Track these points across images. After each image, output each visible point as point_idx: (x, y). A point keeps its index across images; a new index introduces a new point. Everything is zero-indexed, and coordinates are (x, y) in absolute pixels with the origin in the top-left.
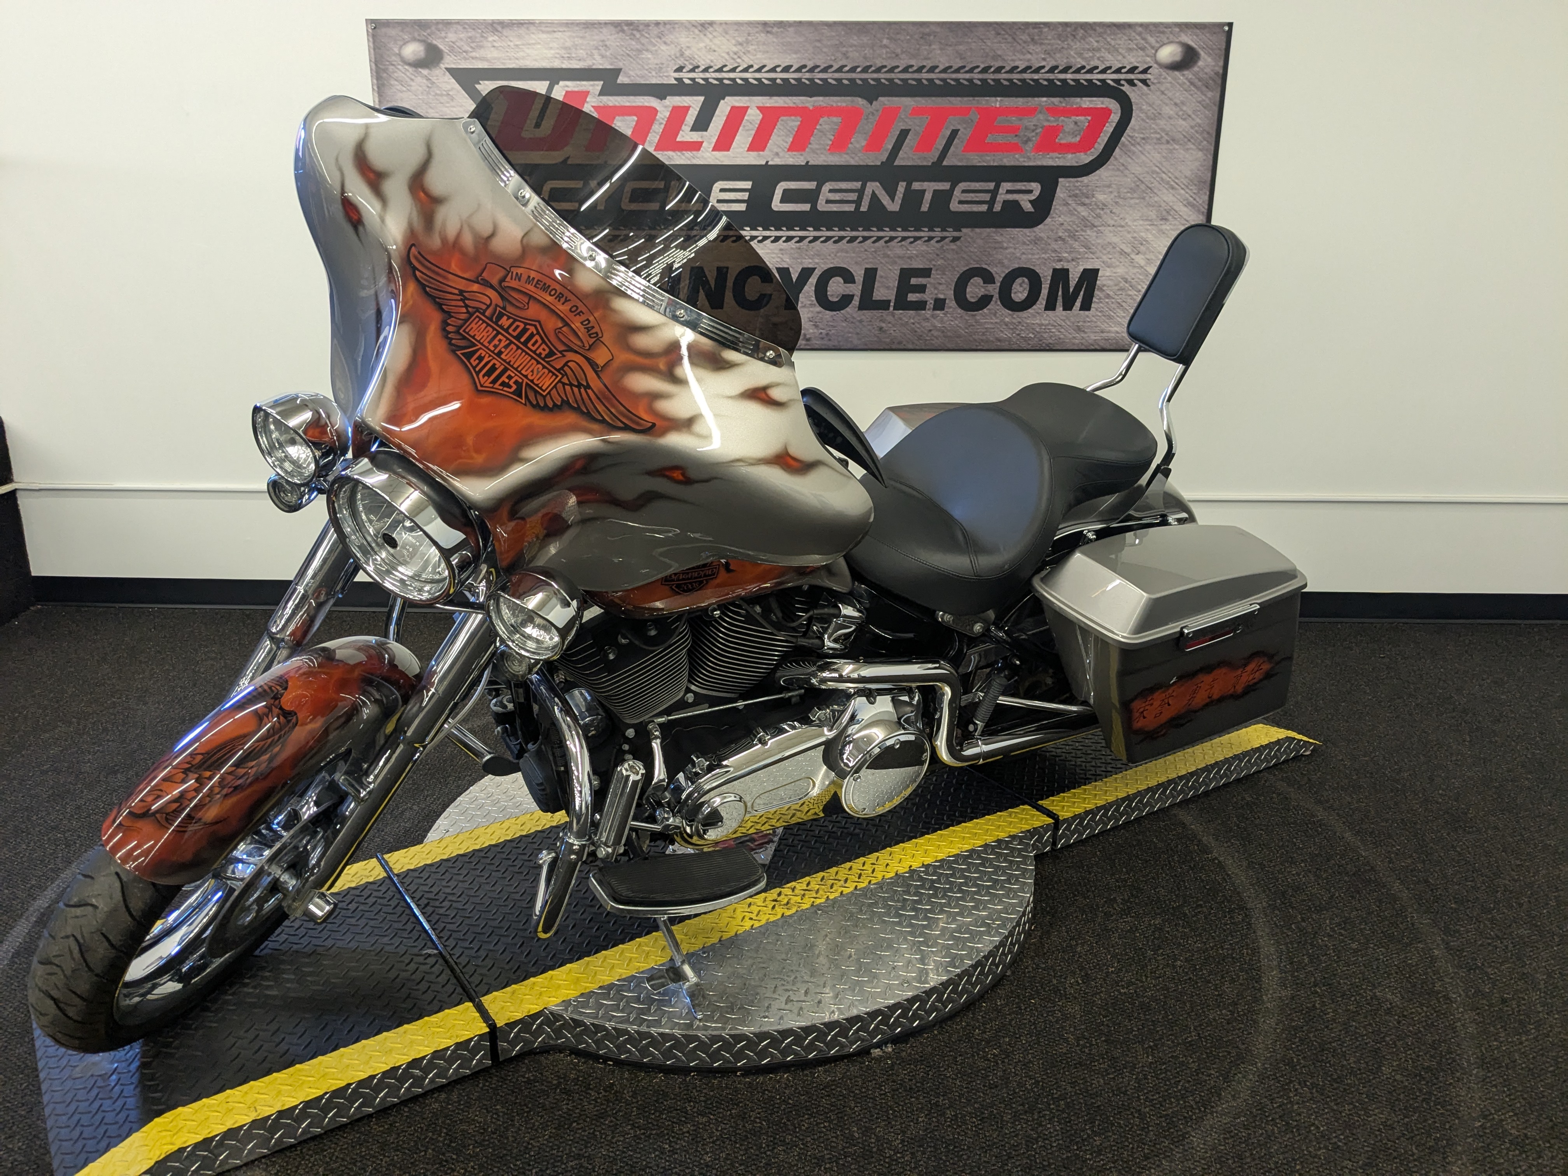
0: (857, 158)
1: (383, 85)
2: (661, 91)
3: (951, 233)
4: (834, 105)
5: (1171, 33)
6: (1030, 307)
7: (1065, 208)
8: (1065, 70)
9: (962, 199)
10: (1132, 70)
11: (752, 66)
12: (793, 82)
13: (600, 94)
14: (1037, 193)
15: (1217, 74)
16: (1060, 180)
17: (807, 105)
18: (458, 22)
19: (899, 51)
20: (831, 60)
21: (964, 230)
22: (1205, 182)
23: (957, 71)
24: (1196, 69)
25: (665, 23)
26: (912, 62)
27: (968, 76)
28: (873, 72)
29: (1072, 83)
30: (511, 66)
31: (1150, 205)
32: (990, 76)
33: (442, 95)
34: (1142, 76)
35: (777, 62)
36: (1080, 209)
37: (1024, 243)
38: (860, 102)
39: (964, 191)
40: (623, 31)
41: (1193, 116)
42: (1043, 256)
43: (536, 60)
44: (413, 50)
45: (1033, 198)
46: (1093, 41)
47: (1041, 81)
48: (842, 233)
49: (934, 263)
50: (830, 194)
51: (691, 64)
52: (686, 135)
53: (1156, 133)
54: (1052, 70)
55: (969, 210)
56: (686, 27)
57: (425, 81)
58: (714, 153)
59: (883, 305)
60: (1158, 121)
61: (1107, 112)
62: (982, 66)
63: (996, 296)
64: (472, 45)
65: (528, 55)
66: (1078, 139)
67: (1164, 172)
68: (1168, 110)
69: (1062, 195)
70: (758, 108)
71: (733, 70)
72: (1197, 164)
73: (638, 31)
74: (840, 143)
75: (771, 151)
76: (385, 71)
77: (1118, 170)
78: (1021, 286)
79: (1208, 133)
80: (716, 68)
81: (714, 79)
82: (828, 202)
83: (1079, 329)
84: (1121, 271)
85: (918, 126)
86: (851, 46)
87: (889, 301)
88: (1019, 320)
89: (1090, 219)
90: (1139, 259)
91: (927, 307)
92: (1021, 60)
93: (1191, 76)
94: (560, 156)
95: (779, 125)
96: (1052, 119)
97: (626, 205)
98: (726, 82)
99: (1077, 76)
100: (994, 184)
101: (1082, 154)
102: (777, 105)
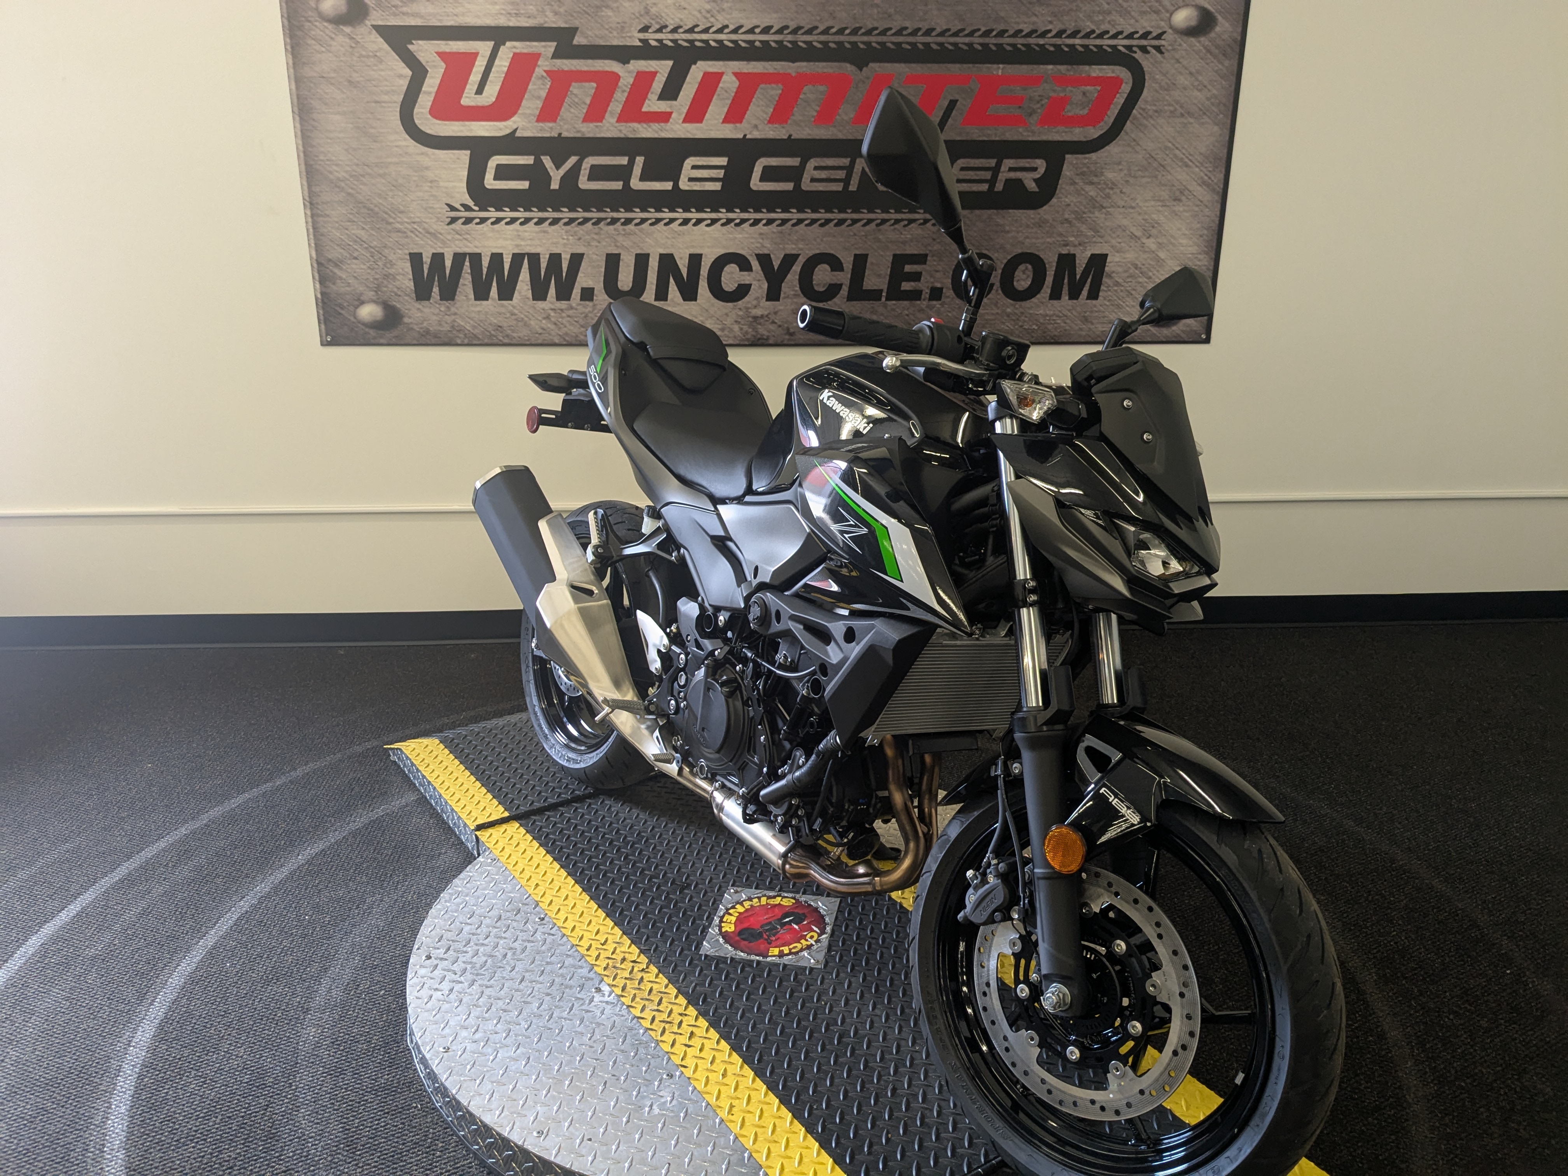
0: (845, 132)
1: (298, 44)
2: (623, 54)
4: (820, 71)
6: (1034, 296)
7: (1072, 188)
9: (961, 177)
10: (1145, 36)
11: (727, 26)
12: (773, 44)
13: (553, 58)
14: (1042, 171)
15: (1235, 41)
16: (1067, 156)
17: (789, 71)
19: (892, 11)
20: (816, 20)
22: (1220, 160)
23: (956, 34)
24: (1212, 35)
26: (907, 24)
27: (967, 40)
28: (863, 34)
29: (1080, 49)
30: (449, 24)
31: (1163, 185)
32: (991, 41)
33: (368, 57)
34: (1156, 43)
35: (755, 22)
36: (1088, 188)
38: (849, 68)
41: (1210, 87)
42: (1048, 240)
43: (478, 17)
44: (332, 4)
45: (1038, 176)
46: (1104, 3)
47: (1047, 46)
48: (829, 216)
49: (930, 248)
50: (815, 172)
51: (657, 23)
52: (653, 104)
53: (1170, 105)
54: (1059, 34)
55: (968, 189)
57: (348, 40)
58: (686, 125)
59: (874, 295)
60: (1172, 93)
61: (1117, 82)
62: (983, 29)
63: (997, 284)
65: (469, 11)
66: (1086, 111)
67: (1177, 148)
68: (1183, 80)
69: (1068, 174)
70: (736, 74)
71: (706, 31)
72: (1213, 139)
74: (826, 114)
75: (749, 122)
76: (300, 27)
77: (1129, 145)
78: (1024, 273)
79: (1225, 105)
80: (687, 28)
81: (684, 40)
82: (813, 180)
83: (1086, 320)
84: (1130, 256)
85: (912, 95)
86: (838, 5)
87: (882, 291)
88: (1021, 310)
89: (1098, 199)
90: (1151, 244)
91: (923, 297)
92: (1026, 23)
93: (1207, 43)
94: (506, 127)
95: (758, 94)
96: (1059, 89)
97: (584, 184)
98: (698, 44)
99: (1086, 42)
100: (995, 161)
101: (1091, 128)
102: (755, 71)
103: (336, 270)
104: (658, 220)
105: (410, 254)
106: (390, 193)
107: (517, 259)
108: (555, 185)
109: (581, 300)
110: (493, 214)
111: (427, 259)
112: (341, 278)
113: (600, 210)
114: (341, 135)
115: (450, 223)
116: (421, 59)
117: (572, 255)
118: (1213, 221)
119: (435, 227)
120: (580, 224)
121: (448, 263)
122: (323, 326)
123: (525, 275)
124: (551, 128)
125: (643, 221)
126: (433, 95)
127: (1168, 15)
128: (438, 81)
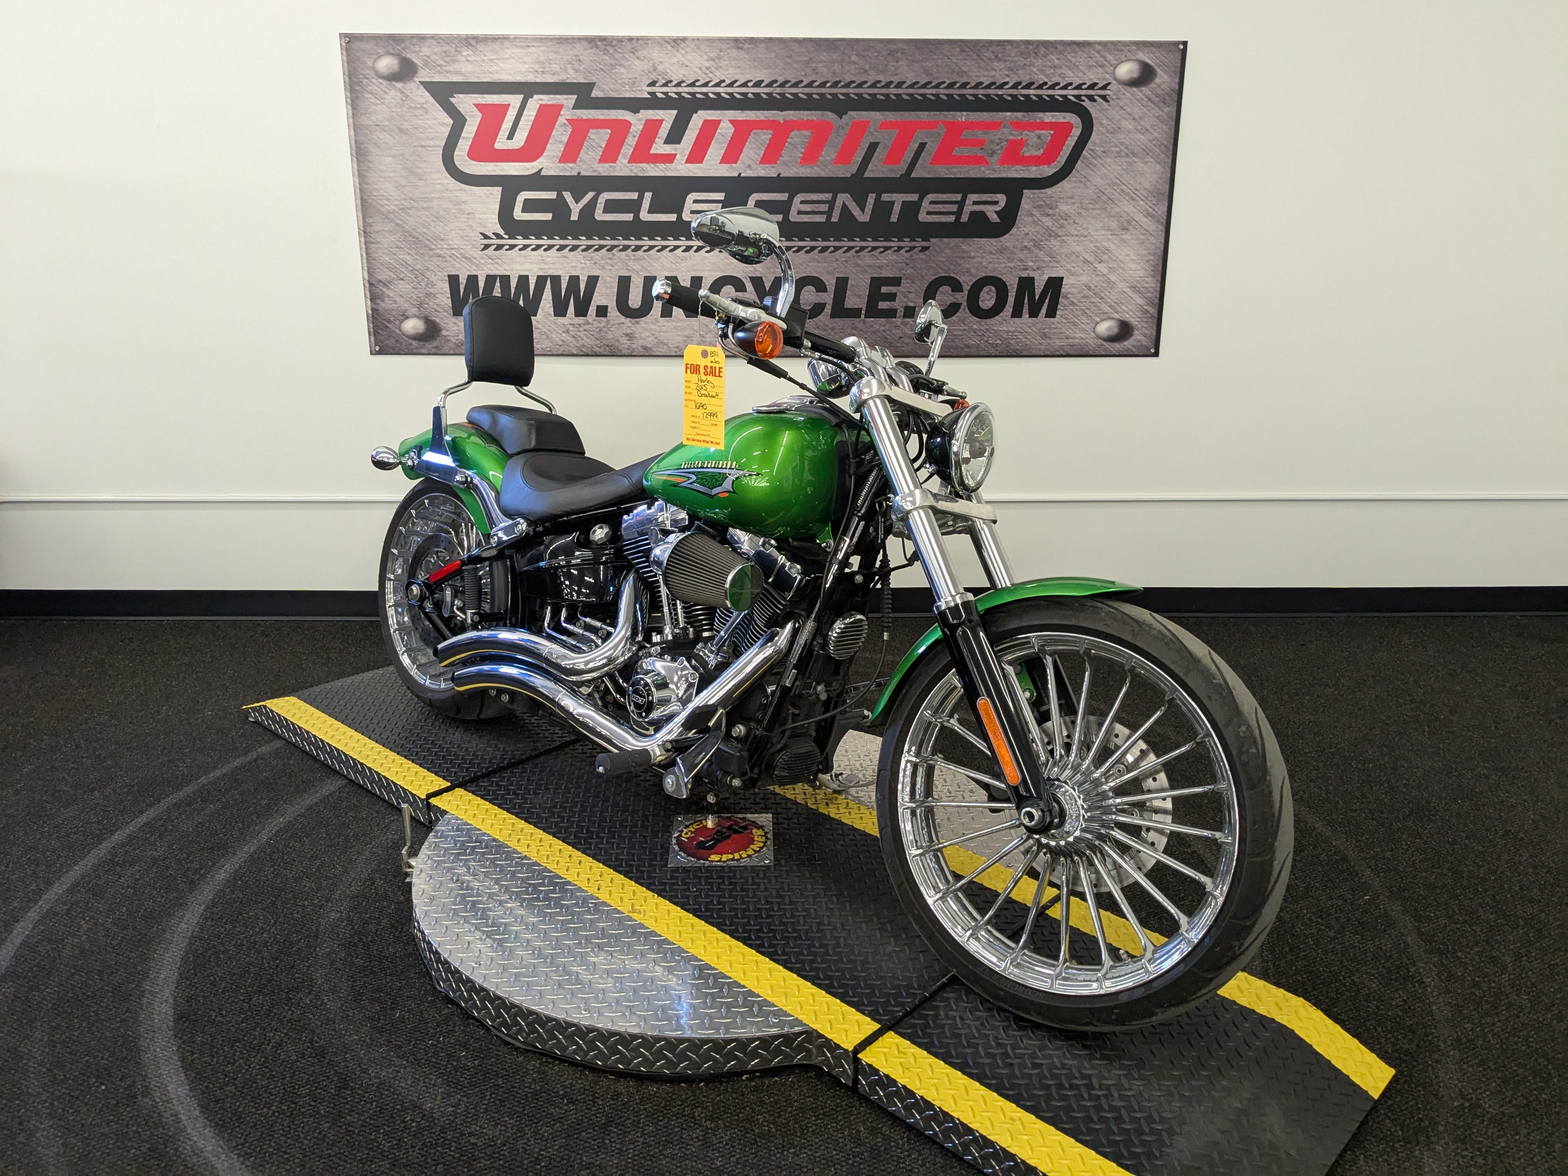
0: (827, 171)
1: (357, 98)
2: (634, 105)
3: (919, 243)
4: (805, 118)
5: (1129, 51)
6: (997, 314)
7: (1030, 218)
8: (1028, 86)
9: (931, 210)
10: (1092, 86)
11: (724, 81)
12: (764, 96)
13: (573, 108)
14: (1002, 204)
16: (1025, 191)
17: (778, 119)
18: (433, 37)
19: (867, 67)
20: (801, 75)
21: (933, 240)
22: (1163, 194)
23: (924, 86)
24: (1153, 85)
25: (638, 39)
26: (881, 78)
27: (934, 91)
28: (842, 87)
29: (1034, 98)
30: (485, 80)
31: (1112, 216)
32: (955, 92)
33: (416, 108)
34: (1102, 92)
35: (749, 77)
36: (1044, 219)
37: (991, 253)
38: (830, 116)
39: (932, 203)
40: (597, 47)
41: (1151, 131)
42: (1009, 265)
44: (387, 64)
45: (999, 209)
46: (1054, 59)
47: (1005, 96)
48: (814, 243)
49: (903, 272)
50: (802, 206)
51: (663, 78)
52: (659, 147)
53: (1116, 146)
54: (1016, 86)
55: (938, 220)
56: (659, 43)
57: (399, 94)
58: (687, 165)
59: (854, 313)
60: (1118, 135)
61: (1069, 126)
62: (948, 82)
63: (964, 304)
64: (446, 59)
65: (503, 70)
66: (1041, 151)
67: (1124, 184)
68: (1127, 125)
69: (1026, 206)
70: (730, 121)
71: (706, 85)
72: (1155, 176)
73: (612, 46)
74: (810, 157)
75: (743, 163)
76: (359, 84)
77: (1081, 182)
78: (988, 293)
79: (1166, 146)
80: (689, 82)
81: (687, 93)
82: (800, 213)
83: (1045, 336)
84: (1084, 279)
85: (887, 139)
86: (820, 62)
87: (861, 309)
88: (986, 326)
89: (1054, 229)
90: (1102, 268)
91: (898, 315)
92: (985, 76)
93: (1148, 92)
94: (533, 167)
95: (751, 138)
96: (1016, 133)
97: (600, 215)
98: (699, 96)
99: (1040, 92)
100: (960, 195)
101: (1045, 166)
102: (748, 118)
103: (384, 290)
104: (664, 248)
105: (449, 276)
106: (433, 224)
107: (541, 280)
108: (574, 217)
109: (597, 316)
110: (520, 241)
111: (463, 281)
112: (389, 296)
113: (613, 238)
114: (392, 174)
115: (483, 250)
116: (461, 110)
117: (589, 277)
118: (1159, 248)
119: (471, 253)
120: (596, 250)
121: (481, 284)
122: (372, 338)
123: (547, 294)
124: (572, 168)
125: (651, 248)
126: (471, 141)
127: (1112, 68)
128: (475, 129)
